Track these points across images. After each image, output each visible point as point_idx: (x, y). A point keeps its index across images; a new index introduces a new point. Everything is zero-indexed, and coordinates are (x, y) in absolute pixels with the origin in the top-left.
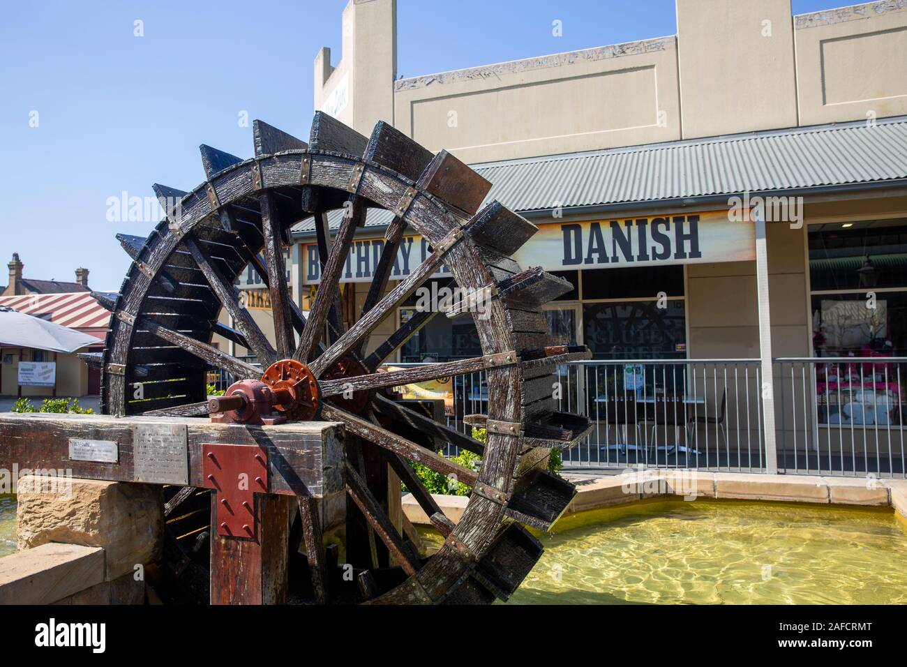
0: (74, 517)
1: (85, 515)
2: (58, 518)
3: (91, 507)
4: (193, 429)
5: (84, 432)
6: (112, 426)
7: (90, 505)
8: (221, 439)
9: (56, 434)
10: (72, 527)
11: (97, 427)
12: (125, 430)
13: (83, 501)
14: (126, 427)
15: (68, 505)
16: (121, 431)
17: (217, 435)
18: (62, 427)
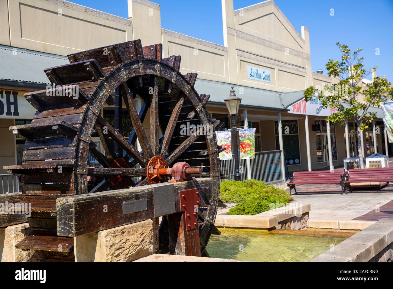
0: (144, 242)
1: (149, 238)
2: (137, 245)
3: (150, 233)
4: (176, 186)
5: (130, 197)
6: (144, 191)
7: (149, 233)
8: (185, 188)
9: (115, 201)
10: (144, 248)
11: (138, 193)
12: (150, 192)
13: (145, 232)
14: (150, 190)
15: (139, 236)
16: (148, 193)
17: (184, 187)
18: (119, 197)
